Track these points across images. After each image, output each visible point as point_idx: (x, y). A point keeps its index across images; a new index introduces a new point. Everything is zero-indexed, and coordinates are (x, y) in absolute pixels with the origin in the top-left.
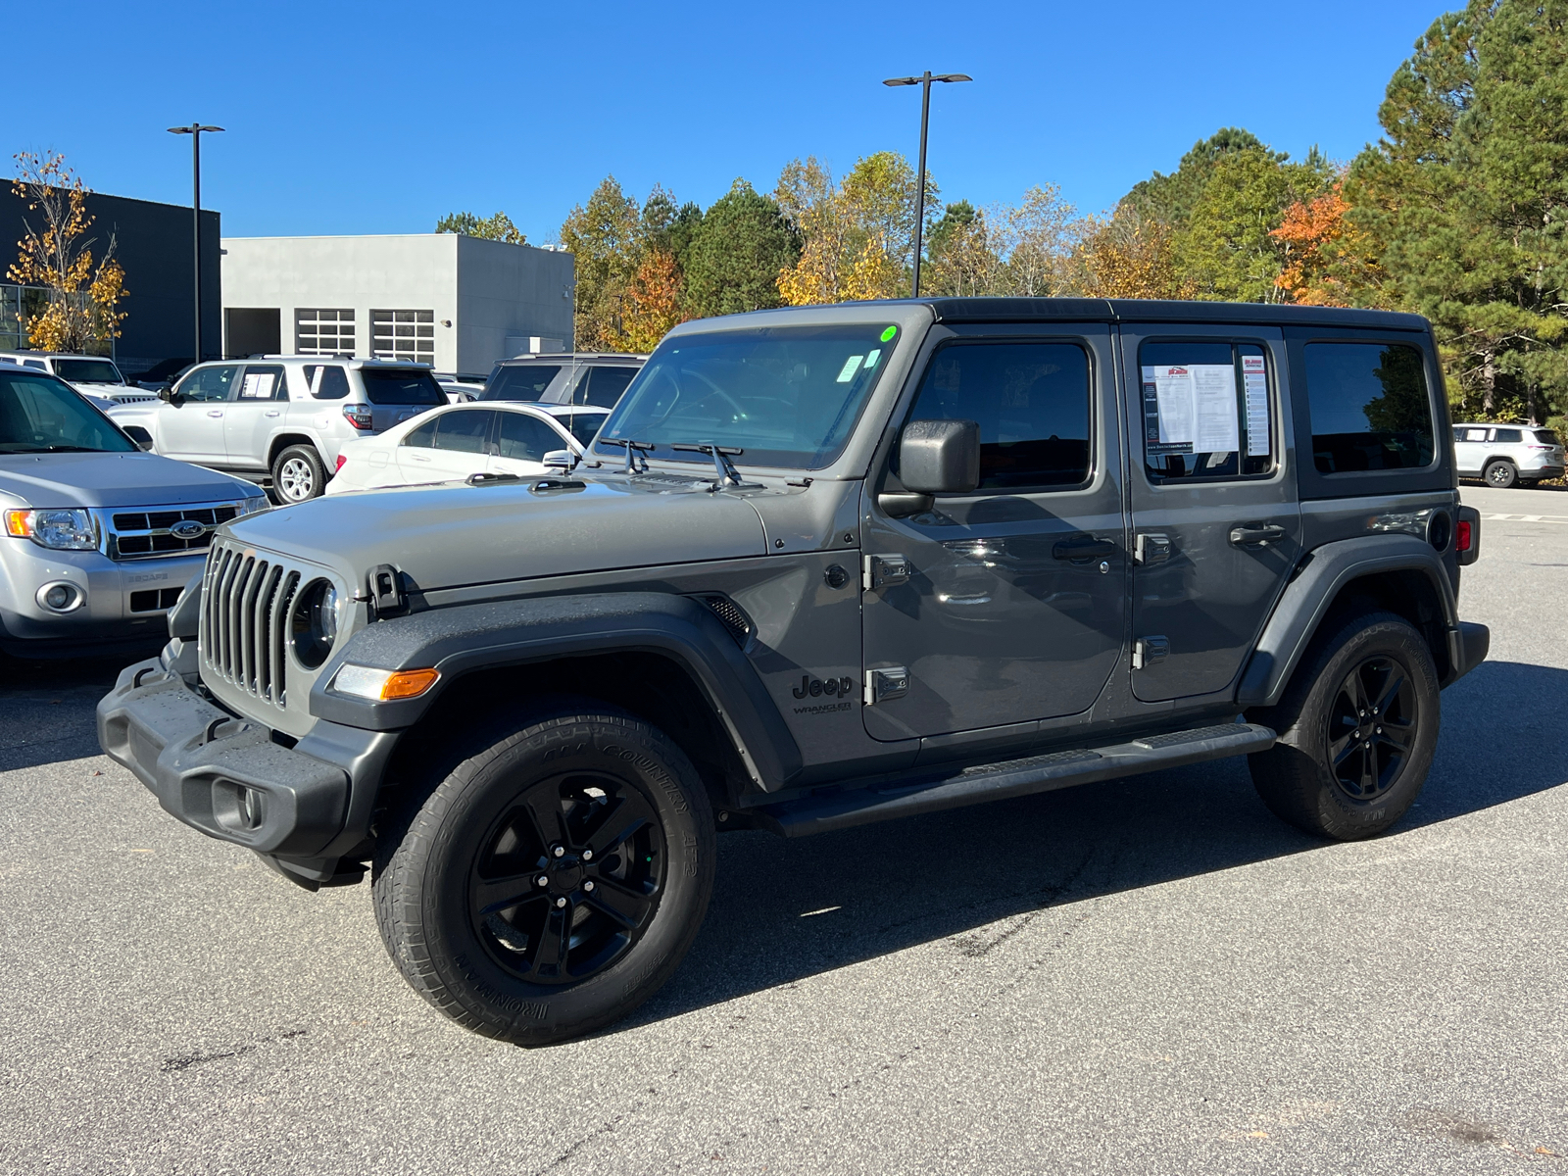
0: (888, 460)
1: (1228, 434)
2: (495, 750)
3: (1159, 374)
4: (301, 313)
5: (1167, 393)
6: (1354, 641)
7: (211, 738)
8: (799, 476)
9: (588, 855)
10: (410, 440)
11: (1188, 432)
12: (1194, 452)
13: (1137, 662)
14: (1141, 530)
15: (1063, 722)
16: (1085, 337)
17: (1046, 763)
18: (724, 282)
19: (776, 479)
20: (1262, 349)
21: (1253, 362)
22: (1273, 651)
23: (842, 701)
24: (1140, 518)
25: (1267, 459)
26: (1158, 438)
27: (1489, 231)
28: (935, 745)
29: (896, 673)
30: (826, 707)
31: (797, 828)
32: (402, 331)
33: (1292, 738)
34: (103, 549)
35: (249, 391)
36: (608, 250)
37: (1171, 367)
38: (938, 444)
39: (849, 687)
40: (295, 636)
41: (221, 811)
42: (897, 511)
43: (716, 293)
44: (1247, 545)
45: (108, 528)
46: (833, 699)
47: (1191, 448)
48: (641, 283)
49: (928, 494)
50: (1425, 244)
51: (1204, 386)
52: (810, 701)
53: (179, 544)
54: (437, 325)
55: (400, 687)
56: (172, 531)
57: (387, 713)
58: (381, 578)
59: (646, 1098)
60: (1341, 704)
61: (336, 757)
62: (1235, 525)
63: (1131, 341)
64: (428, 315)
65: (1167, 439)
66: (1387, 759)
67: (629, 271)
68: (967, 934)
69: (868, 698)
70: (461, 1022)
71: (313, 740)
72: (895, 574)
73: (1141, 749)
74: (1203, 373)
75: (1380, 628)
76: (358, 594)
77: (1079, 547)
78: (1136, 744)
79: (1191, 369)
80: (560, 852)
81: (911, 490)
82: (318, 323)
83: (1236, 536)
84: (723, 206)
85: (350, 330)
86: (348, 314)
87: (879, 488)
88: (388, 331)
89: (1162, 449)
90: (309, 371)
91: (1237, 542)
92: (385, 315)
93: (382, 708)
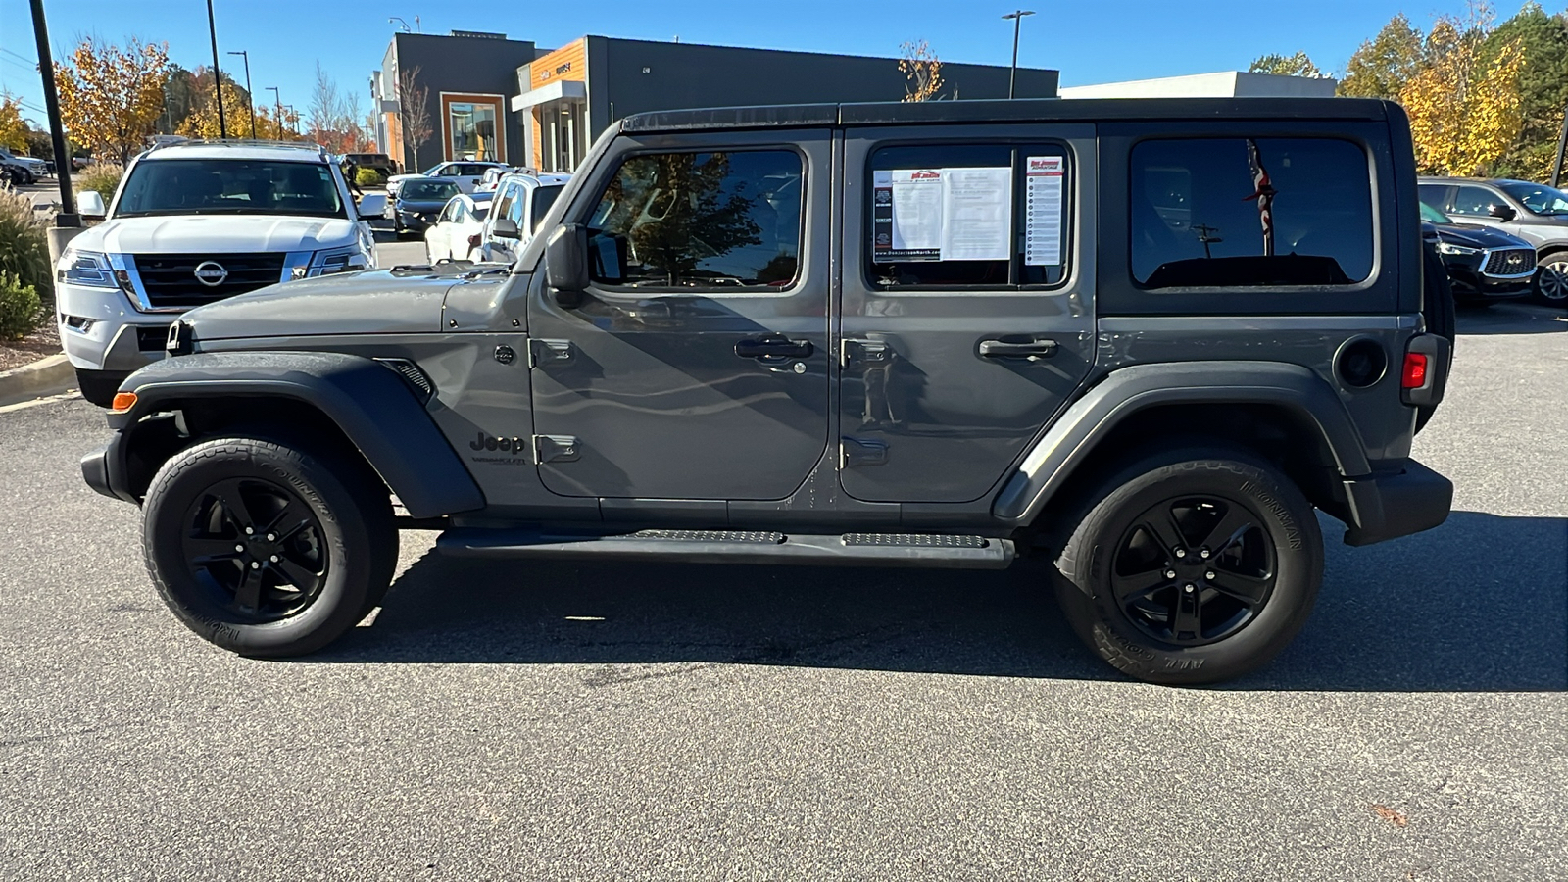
1: (997, 241)
3: (901, 182)
5: (907, 197)
11: (934, 238)
12: (941, 259)
13: (841, 462)
14: (850, 335)
15: (757, 505)
16: (797, 143)
20: (1060, 150)
21: (1044, 163)
23: (515, 456)
24: (851, 323)
25: (1054, 270)
26: (891, 244)
28: (612, 506)
29: (563, 440)
30: (502, 460)
37: (915, 171)
39: (522, 447)
44: (1005, 358)
46: (508, 454)
47: (938, 255)
51: (963, 191)
52: (485, 452)
62: (986, 337)
63: (857, 147)
65: (904, 245)
69: (536, 459)
72: (559, 357)
74: (963, 177)
78: (841, 538)
79: (945, 173)
83: (987, 348)
87: (547, 282)
89: (895, 255)
91: (986, 355)
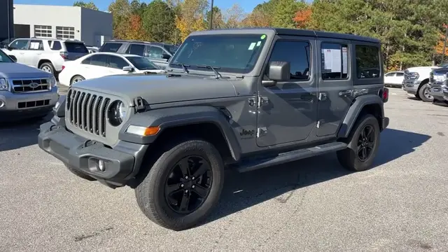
0: (265, 71)
1: (339, 68)
2: (173, 149)
3: (325, 51)
4: (36, 26)
5: (326, 56)
6: (365, 121)
7: (86, 146)
8: (241, 75)
9: (193, 178)
10: (84, 62)
11: (331, 67)
13: (318, 126)
14: (321, 92)
16: (310, 40)
17: (297, 152)
18: (153, 24)
19: (233, 76)
20: (346, 46)
21: (345, 49)
22: (346, 123)
24: (320, 89)
25: (346, 75)
26: (324, 68)
27: (345, 21)
28: (272, 148)
29: (264, 129)
30: (248, 138)
31: (243, 170)
32: (65, 33)
33: (349, 146)
34: (10, 90)
35: (32, 47)
36: (122, 13)
37: (327, 50)
38: (280, 68)
39: (253, 133)
40: (109, 117)
41: (91, 167)
42: (267, 85)
43: (151, 26)
44: (342, 96)
45: (11, 83)
47: (331, 71)
48: (130, 22)
49: (276, 81)
50: (330, 24)
51: (334, 55)
52: (244, 136)
53: (31, 89)
54: (75, 31)
55: (149, 132)
56: (30, 85)
57: (146, 139)
58: (138, 100)
59: (216, 244)
60: (360, 138)
61: (130, 152)
62: (341, 91)
63: (319, 42)
64: (73, 29)
65: (326, 68)
66: (368, 150)
67: (127, 19)
68: (278, 197)
69: (258, 135)
70: (161, 225)
71: (120, 147)
72: (266, 102)
73: (318, 149)
75: (369, 118)
76: (131, 105)
77: (307, 96)
78: (316, 147)
80: (187, 177)
81: (271, 80)
82: (41, 29)
83: (340, 94)
84: (152, 3)
85: (51, 32)
86: (50, 27)
87: (262, 79)
88: (61, 32)
89: (325, 71)
90: (50, 42)
91: (340, 96)
92: (60, 28)
93: (144, 137)
